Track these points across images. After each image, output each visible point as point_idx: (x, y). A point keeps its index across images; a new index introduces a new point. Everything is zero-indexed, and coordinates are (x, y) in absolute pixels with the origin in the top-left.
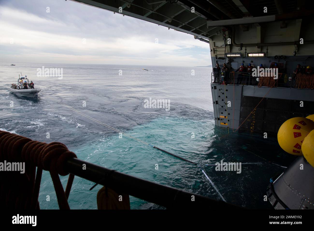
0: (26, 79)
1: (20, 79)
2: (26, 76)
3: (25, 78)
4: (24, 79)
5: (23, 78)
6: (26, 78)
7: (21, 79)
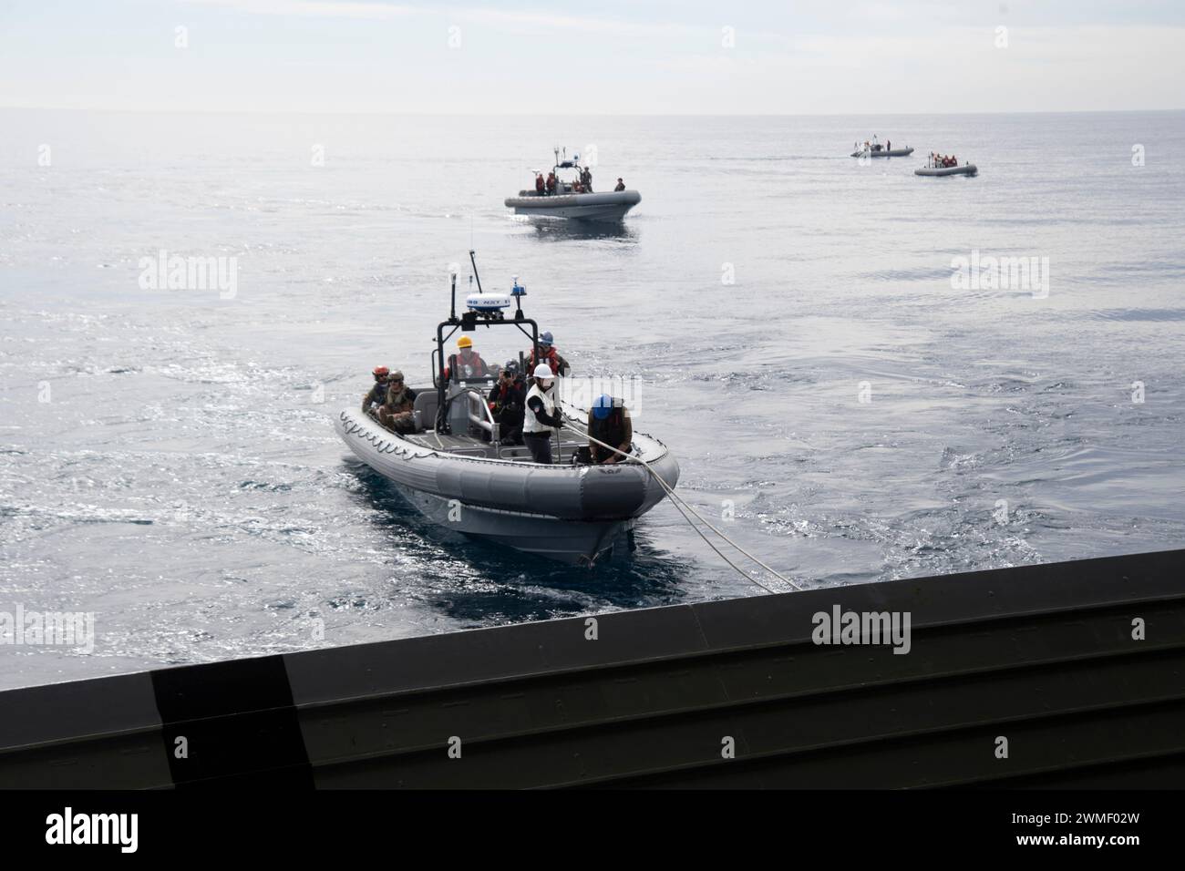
0: (520, 318)
1: (453, 321)
2: (518, 292)
3: (509, 314)
4: (502, 321)
5: (488, 315)
6: (519, 314)
7: (469, 322)
